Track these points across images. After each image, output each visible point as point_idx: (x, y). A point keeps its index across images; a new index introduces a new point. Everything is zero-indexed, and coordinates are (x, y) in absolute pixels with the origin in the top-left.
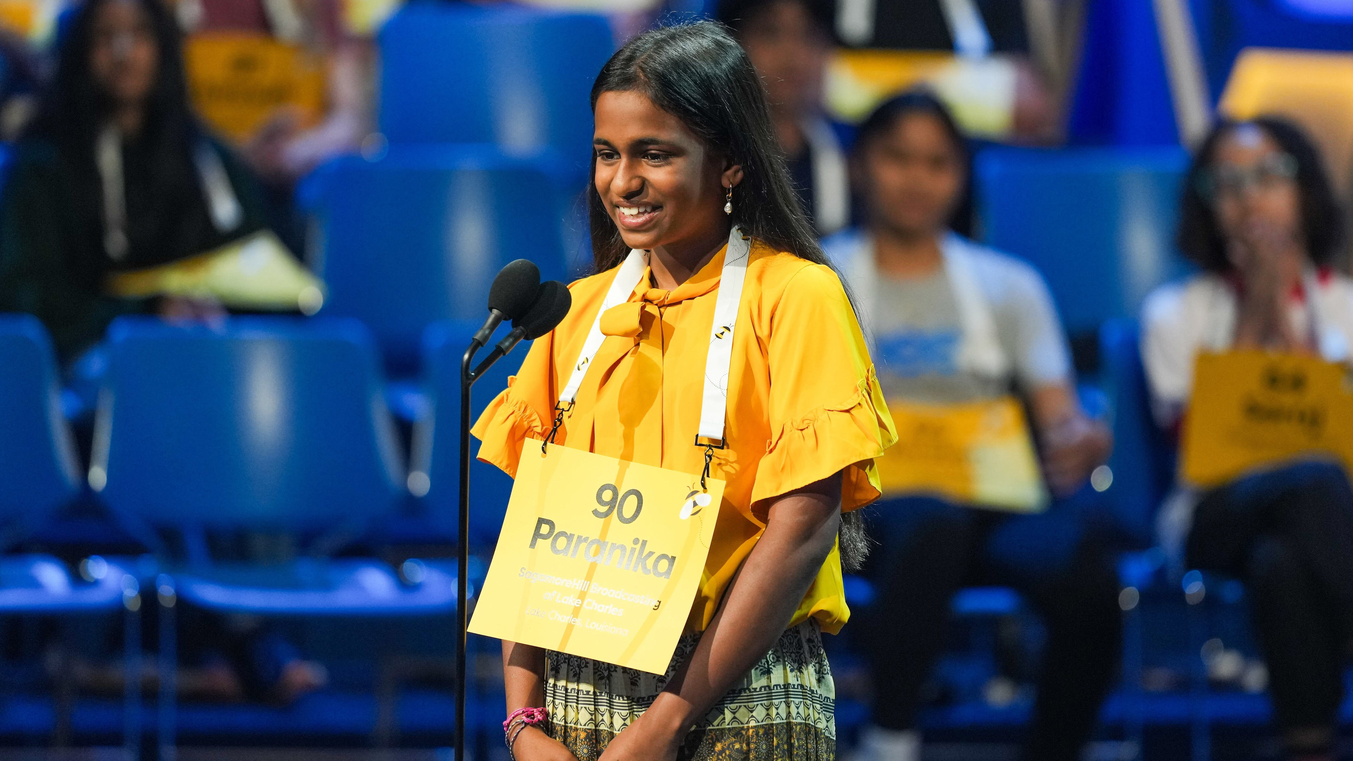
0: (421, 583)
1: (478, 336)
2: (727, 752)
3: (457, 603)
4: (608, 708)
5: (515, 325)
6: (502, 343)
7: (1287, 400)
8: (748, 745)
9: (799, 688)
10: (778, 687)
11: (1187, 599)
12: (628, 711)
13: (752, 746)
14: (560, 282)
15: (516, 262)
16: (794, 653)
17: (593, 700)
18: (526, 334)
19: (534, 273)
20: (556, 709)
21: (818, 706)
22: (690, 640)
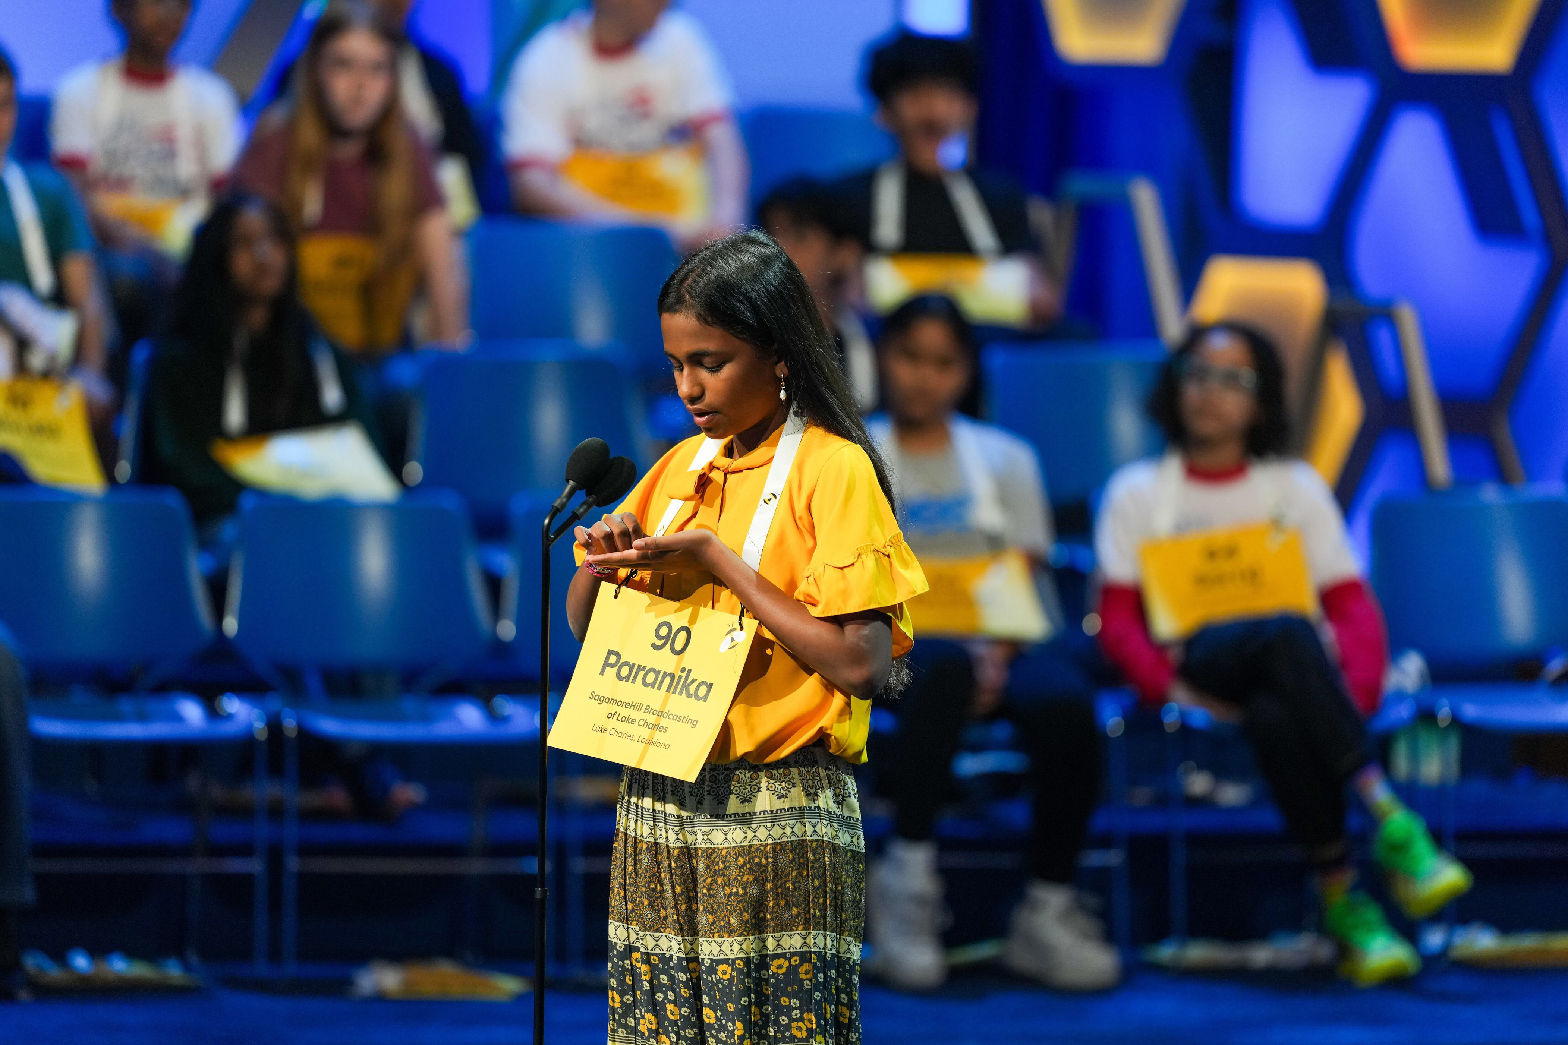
0: (508, 716)
1: (557, 504)
2: (748, 866)
3: (539, 732)
4: (664, 825)
5: (588, 494)
6: (578, 510)
7: (1225, 566)
8: (767, 859)
9: (816, 810)
10: (794, 809)
11: (1165, 728)
12: (679, 828)
13: (770, 860)
14: (626, 457)
15: (589, 440)
16: (812, 780)
17: (652, 817)
18: (598, 501)
19: (604, 450)
20: (630, 821)
21: (836, 825)
22: (721, 769)
